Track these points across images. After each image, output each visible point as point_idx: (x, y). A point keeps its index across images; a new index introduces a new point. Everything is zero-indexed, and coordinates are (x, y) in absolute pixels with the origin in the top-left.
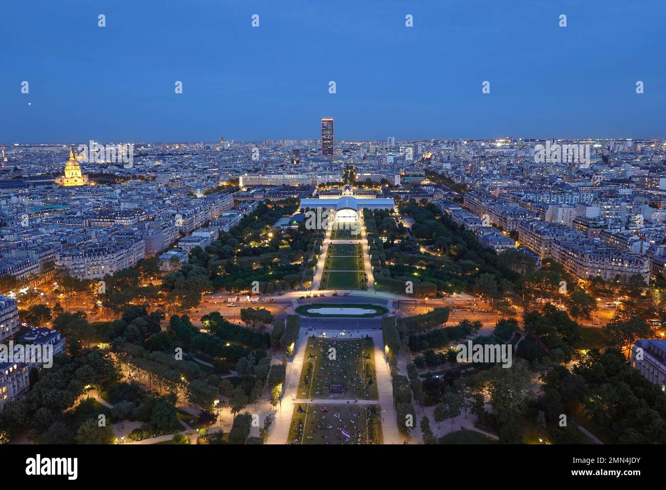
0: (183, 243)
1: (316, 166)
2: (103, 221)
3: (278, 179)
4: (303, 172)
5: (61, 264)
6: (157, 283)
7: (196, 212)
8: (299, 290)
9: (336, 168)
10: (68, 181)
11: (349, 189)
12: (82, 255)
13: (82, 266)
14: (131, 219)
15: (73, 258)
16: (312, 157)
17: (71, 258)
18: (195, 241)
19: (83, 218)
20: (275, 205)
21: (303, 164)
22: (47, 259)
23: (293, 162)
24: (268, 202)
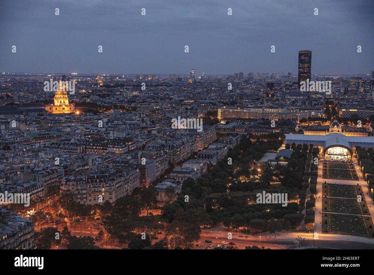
0: (175, 174)
1: (294, 100)
2: (96, 148)
3: (256, 113)
4: (282, 106)
5: (66, 189)
6: (157, 213)
7: (183, 143)
8: (300, 231)
9: (316, 103)
10: (56, 109)
11: (338, 126)
12: (85, 181)
13: (84, 192)
14: (122, 147)
15: (77, 184)
16: (288, 91)
17: (75, 183)
18: (186, 173)
19: (77, 145)
20: (258, 139)
21: (280, 98)
22: (51, 183)
23: (268, 96)
24: (251, 136)
